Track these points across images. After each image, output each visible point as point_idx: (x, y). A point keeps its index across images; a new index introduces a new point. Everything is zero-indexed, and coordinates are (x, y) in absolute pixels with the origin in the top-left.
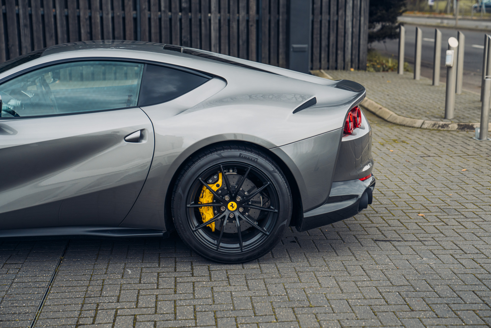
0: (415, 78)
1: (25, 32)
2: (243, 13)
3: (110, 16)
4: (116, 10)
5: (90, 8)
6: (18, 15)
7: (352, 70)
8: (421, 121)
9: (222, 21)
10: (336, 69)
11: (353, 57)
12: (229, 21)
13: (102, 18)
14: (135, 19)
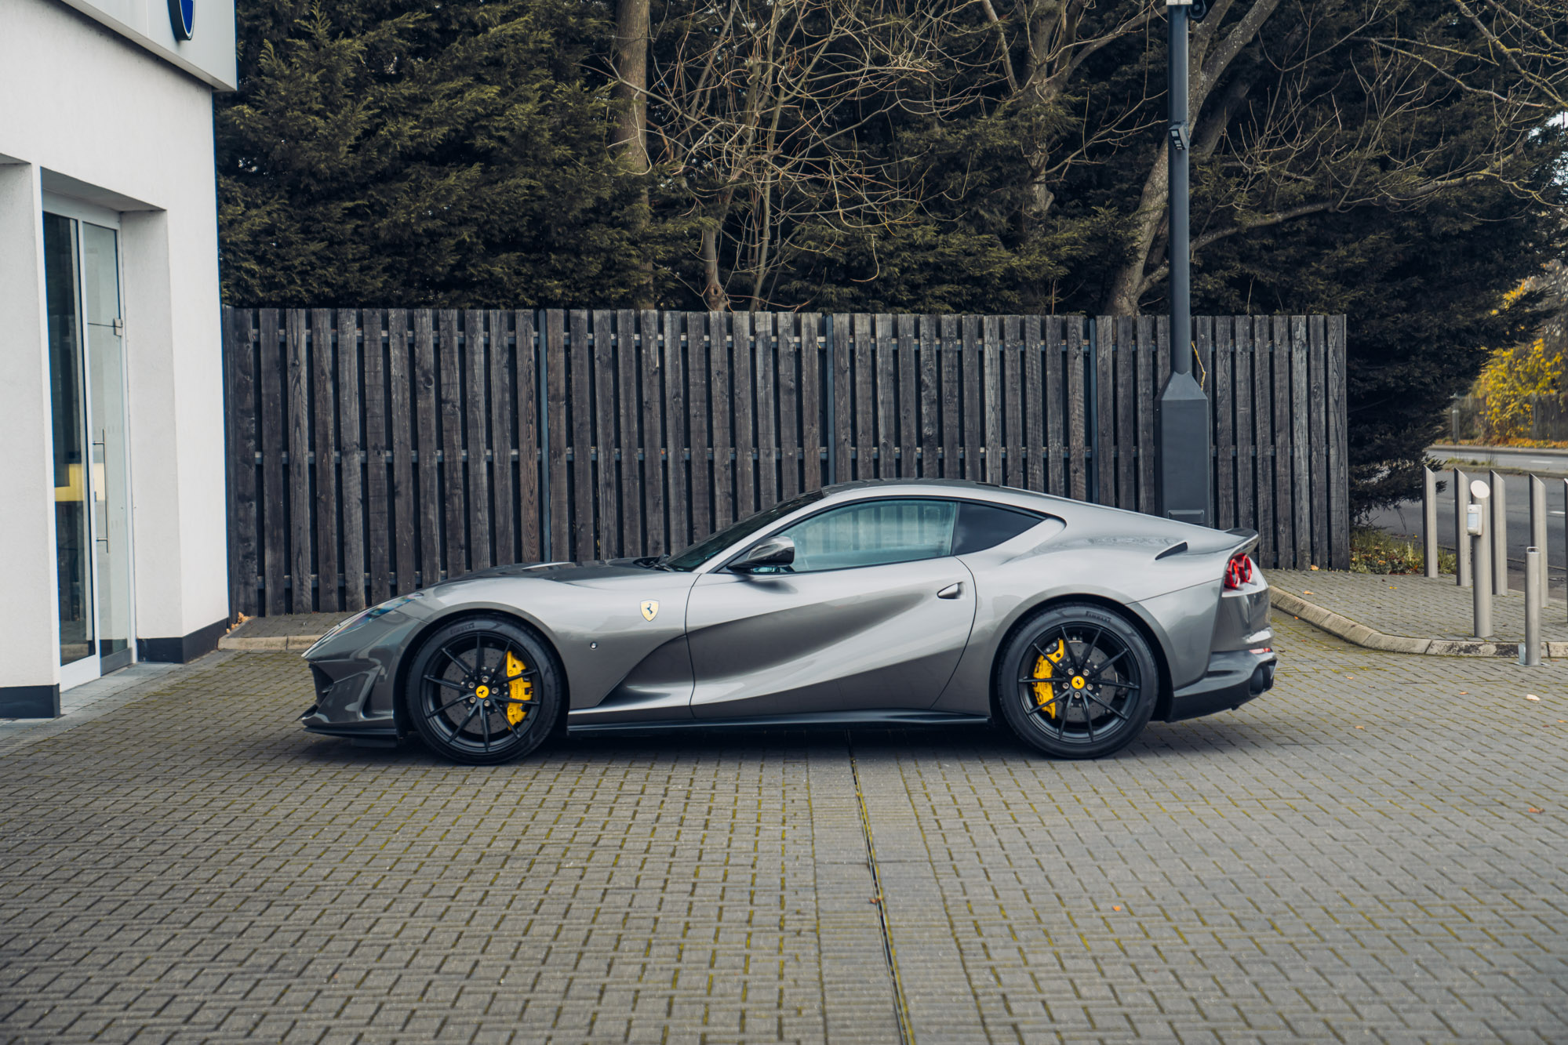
0: (1459, 583)
1: (608, 496)
2: (1055, 445)
3: (774, 458)
4: (785, 446)
5: (733, 444)
6: (595, 464)
7: (1315, 568)
8: (1424, 643)
9: (1009, 463)
10: (1276, 566)
11: (1316, 539)
12: (1025, 461)
13: (756, 463)
14: (824, 464)
